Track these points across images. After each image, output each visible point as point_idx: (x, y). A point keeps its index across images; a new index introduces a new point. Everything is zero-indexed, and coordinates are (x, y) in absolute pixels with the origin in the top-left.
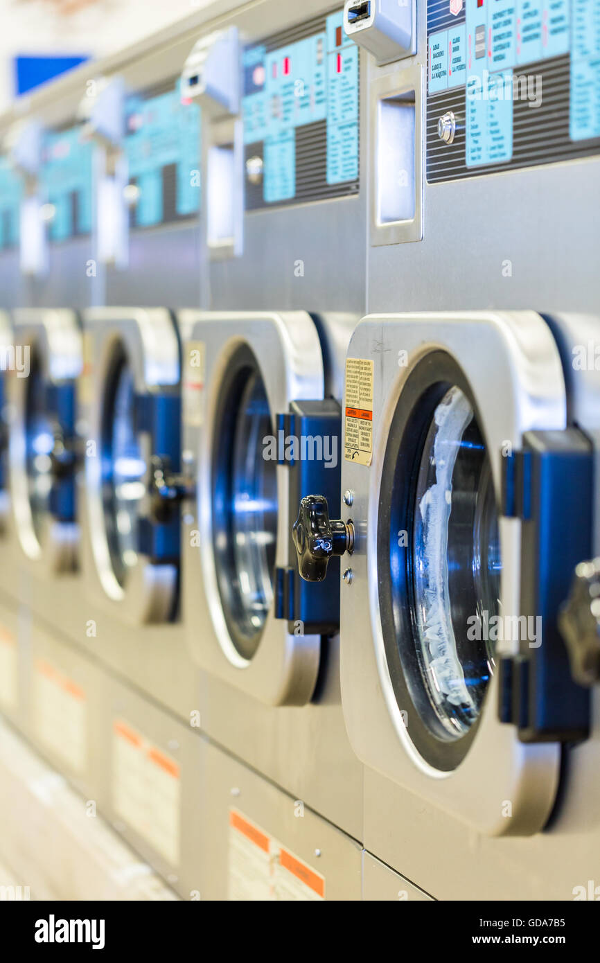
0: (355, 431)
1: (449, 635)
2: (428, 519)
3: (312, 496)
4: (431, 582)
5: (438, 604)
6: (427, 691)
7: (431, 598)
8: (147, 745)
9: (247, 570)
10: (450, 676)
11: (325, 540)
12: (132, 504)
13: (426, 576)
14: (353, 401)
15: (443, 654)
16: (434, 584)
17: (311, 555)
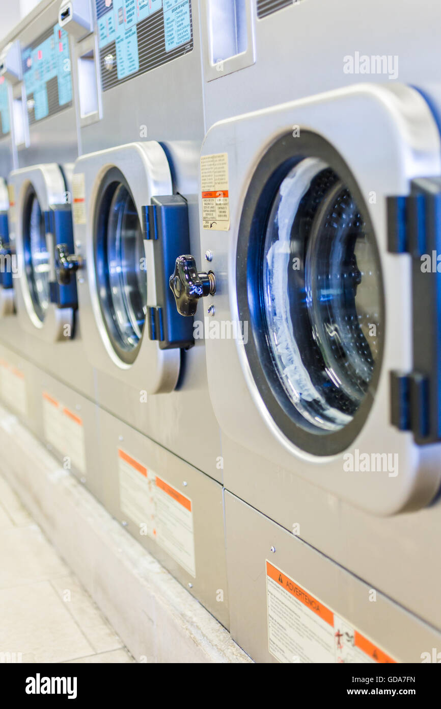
0: (212, 207)
1: (294, 349)
2: (273, 266)
3: (184, 256)
4: (277, 312)
5: (284, 327)
6: (286, 391)
7: (278, 323)
8: (62, 406)
9: (121, 309)
10: (300, 379)
11: (198, 286)
12: (44, 275)
13: (274, 308)
14: (208, 186)
15: (292, 363)
16: (280, 313)
17: (187, 298)
